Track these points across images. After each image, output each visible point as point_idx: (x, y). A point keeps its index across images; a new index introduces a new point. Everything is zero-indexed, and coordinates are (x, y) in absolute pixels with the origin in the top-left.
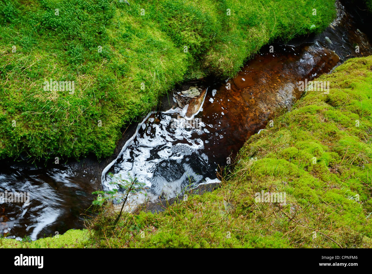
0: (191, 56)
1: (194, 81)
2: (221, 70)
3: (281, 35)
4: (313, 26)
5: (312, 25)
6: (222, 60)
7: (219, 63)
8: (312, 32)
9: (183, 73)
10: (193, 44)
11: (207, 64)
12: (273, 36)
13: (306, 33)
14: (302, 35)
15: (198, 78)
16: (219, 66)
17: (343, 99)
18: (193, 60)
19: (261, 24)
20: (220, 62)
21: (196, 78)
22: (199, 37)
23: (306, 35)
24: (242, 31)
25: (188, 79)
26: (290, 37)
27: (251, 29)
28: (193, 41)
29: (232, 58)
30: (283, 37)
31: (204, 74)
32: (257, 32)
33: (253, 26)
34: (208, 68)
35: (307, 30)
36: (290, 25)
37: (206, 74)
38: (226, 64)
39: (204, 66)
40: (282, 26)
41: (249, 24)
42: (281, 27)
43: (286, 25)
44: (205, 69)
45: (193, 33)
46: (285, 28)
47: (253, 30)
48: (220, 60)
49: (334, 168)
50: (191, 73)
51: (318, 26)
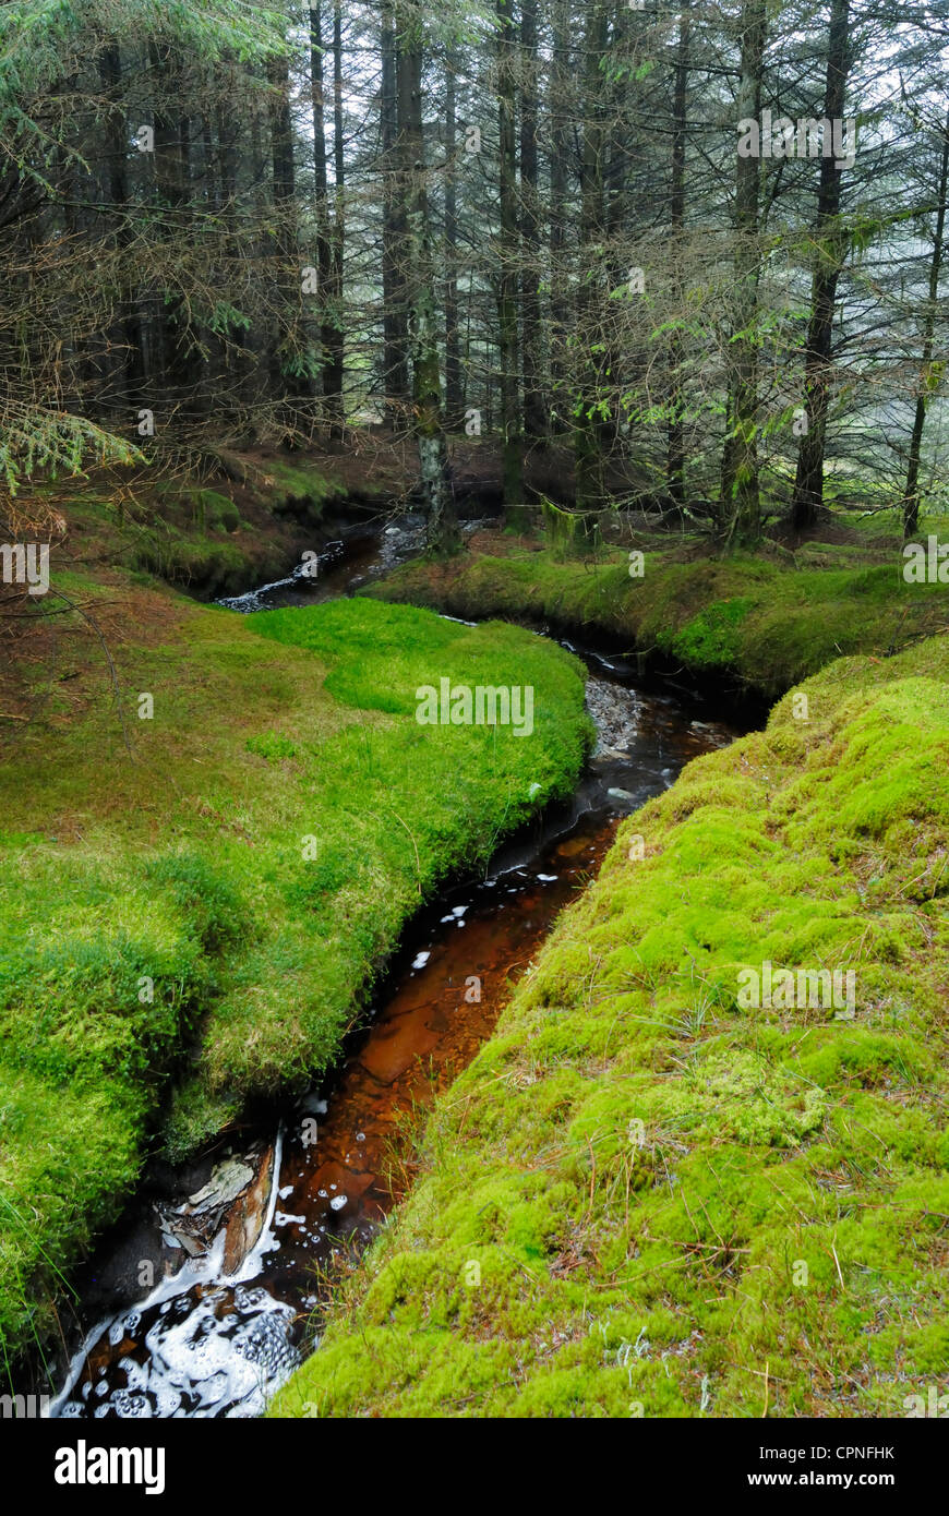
0: (120, 1088)
1: (209, 1145)
2: (271, 1068)
3: (454, 862)
4: (534, 789)
5: (527, 786)
6: (256, 1039)
7: (252, 1051)
8: (545, 802)
9: (124, 1151)
10: (107, 1049)
11: (218, 1075)
12: (427, 878)
13: (528, 814)
14: (522, 826)
15: (215, 1132)
16: (256, 1060)
17: (582, 966)
18: (132, 1095)
19: (362, 869)
20: (253, 1047)
21: (207, 1134)
22: (118, 1021)
23: (532, 820)
24: (310, 917)
25: (184, 1152)
26: (485, 851)
27: (337, 896)
28: (100, 1045)
29: (289, 1016)
30: (462, 862)
31: (229, 1109)
32: (357, 895)
33: (339, 885)
34: (227, 1083)
35: (524, 806)
36: (463, 823)
37: (233, 1103)
38: (277, 1046)
39: (215, 1085)
40: (441, 838)
41: (323, 887)
42: (439, 841)
43: (450, 829)
44: (222, 1092)
45: (90, 1020)
46: (453, 837)
47: (346, 894)
48: (249, 1042)
49: (569, 1250)
50: (186, 1129)
51: (552, 780)
